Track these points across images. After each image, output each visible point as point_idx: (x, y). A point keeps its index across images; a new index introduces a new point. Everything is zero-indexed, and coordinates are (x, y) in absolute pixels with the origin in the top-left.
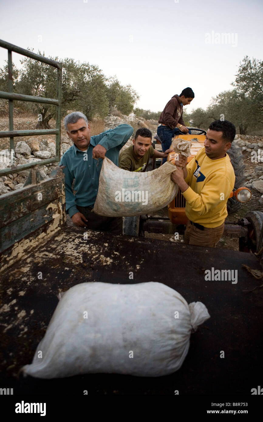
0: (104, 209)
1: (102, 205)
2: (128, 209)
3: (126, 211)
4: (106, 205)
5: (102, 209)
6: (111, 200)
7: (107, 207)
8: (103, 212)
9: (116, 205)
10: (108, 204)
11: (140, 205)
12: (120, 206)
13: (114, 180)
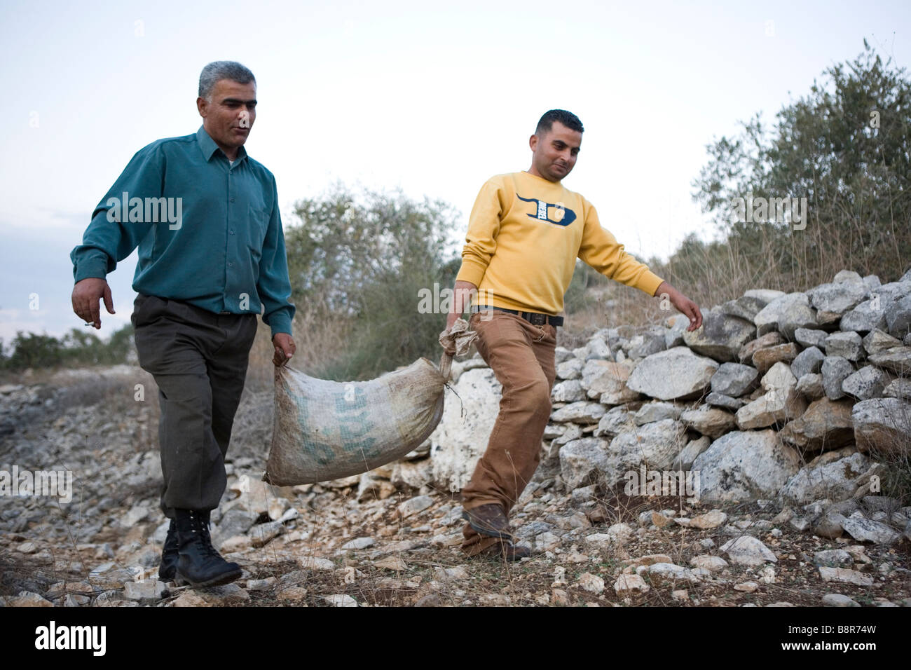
0: (296, 465)
1: (291, 457)
2: (351, 453)
3: (347, 461)
4: (302, 455)
5: (291, 466)
6: (312, 441)
7: (305, 457)
8: (292, 473)
9: (324, 450)
10: (306, 451)
11: (376, 442)
12: (333, 450)
13: (315, 400)
